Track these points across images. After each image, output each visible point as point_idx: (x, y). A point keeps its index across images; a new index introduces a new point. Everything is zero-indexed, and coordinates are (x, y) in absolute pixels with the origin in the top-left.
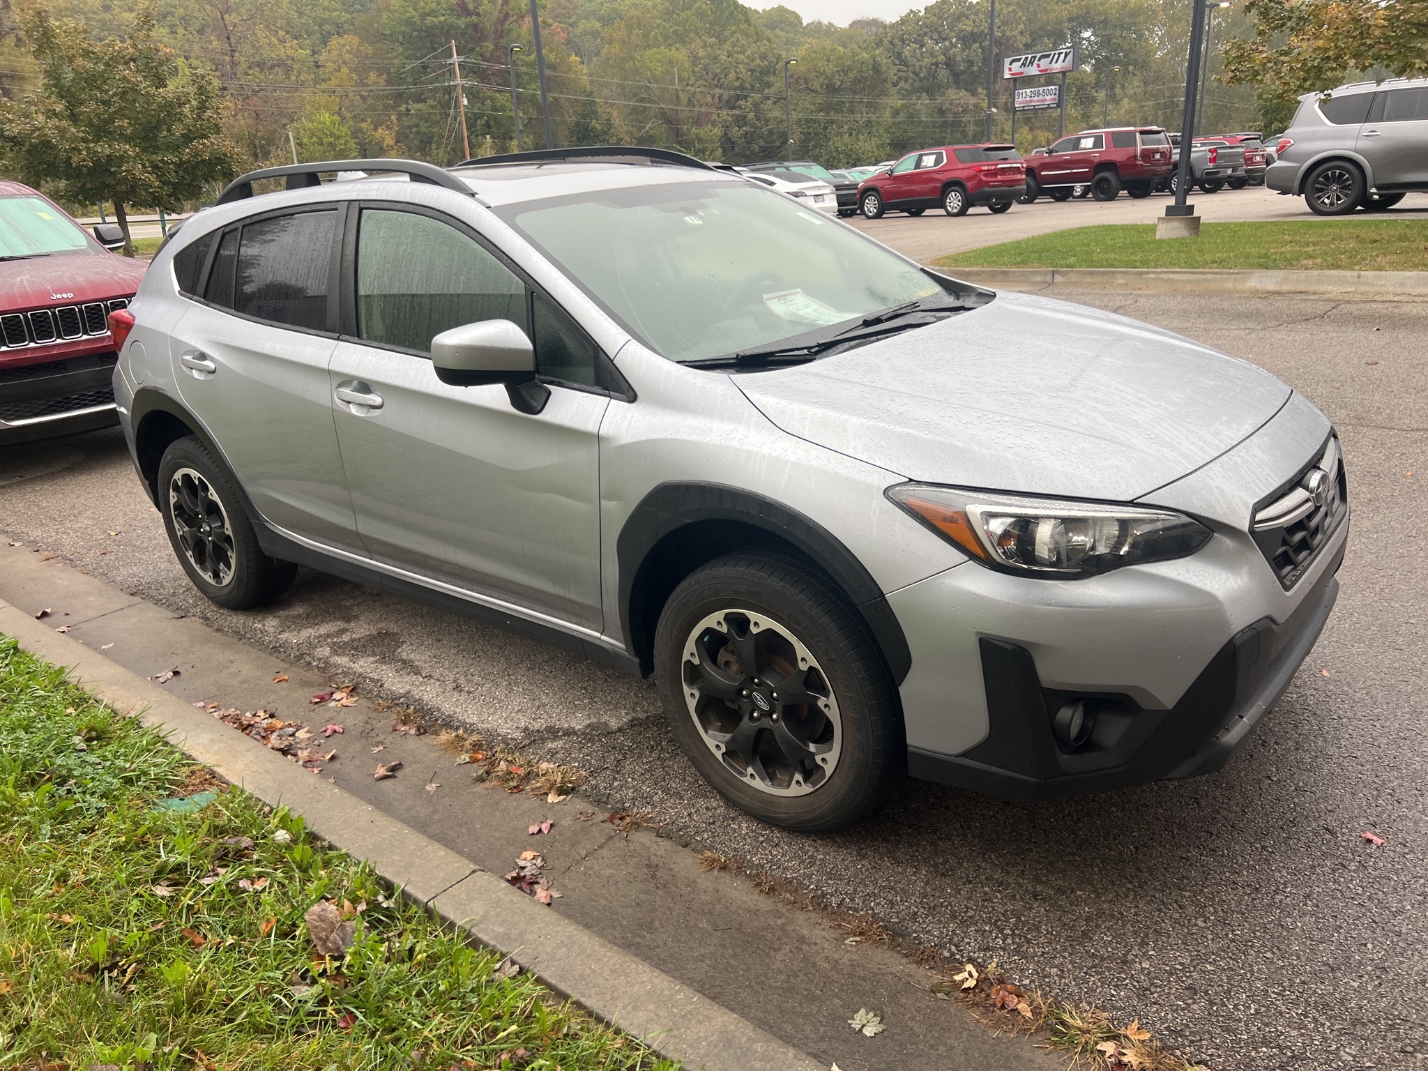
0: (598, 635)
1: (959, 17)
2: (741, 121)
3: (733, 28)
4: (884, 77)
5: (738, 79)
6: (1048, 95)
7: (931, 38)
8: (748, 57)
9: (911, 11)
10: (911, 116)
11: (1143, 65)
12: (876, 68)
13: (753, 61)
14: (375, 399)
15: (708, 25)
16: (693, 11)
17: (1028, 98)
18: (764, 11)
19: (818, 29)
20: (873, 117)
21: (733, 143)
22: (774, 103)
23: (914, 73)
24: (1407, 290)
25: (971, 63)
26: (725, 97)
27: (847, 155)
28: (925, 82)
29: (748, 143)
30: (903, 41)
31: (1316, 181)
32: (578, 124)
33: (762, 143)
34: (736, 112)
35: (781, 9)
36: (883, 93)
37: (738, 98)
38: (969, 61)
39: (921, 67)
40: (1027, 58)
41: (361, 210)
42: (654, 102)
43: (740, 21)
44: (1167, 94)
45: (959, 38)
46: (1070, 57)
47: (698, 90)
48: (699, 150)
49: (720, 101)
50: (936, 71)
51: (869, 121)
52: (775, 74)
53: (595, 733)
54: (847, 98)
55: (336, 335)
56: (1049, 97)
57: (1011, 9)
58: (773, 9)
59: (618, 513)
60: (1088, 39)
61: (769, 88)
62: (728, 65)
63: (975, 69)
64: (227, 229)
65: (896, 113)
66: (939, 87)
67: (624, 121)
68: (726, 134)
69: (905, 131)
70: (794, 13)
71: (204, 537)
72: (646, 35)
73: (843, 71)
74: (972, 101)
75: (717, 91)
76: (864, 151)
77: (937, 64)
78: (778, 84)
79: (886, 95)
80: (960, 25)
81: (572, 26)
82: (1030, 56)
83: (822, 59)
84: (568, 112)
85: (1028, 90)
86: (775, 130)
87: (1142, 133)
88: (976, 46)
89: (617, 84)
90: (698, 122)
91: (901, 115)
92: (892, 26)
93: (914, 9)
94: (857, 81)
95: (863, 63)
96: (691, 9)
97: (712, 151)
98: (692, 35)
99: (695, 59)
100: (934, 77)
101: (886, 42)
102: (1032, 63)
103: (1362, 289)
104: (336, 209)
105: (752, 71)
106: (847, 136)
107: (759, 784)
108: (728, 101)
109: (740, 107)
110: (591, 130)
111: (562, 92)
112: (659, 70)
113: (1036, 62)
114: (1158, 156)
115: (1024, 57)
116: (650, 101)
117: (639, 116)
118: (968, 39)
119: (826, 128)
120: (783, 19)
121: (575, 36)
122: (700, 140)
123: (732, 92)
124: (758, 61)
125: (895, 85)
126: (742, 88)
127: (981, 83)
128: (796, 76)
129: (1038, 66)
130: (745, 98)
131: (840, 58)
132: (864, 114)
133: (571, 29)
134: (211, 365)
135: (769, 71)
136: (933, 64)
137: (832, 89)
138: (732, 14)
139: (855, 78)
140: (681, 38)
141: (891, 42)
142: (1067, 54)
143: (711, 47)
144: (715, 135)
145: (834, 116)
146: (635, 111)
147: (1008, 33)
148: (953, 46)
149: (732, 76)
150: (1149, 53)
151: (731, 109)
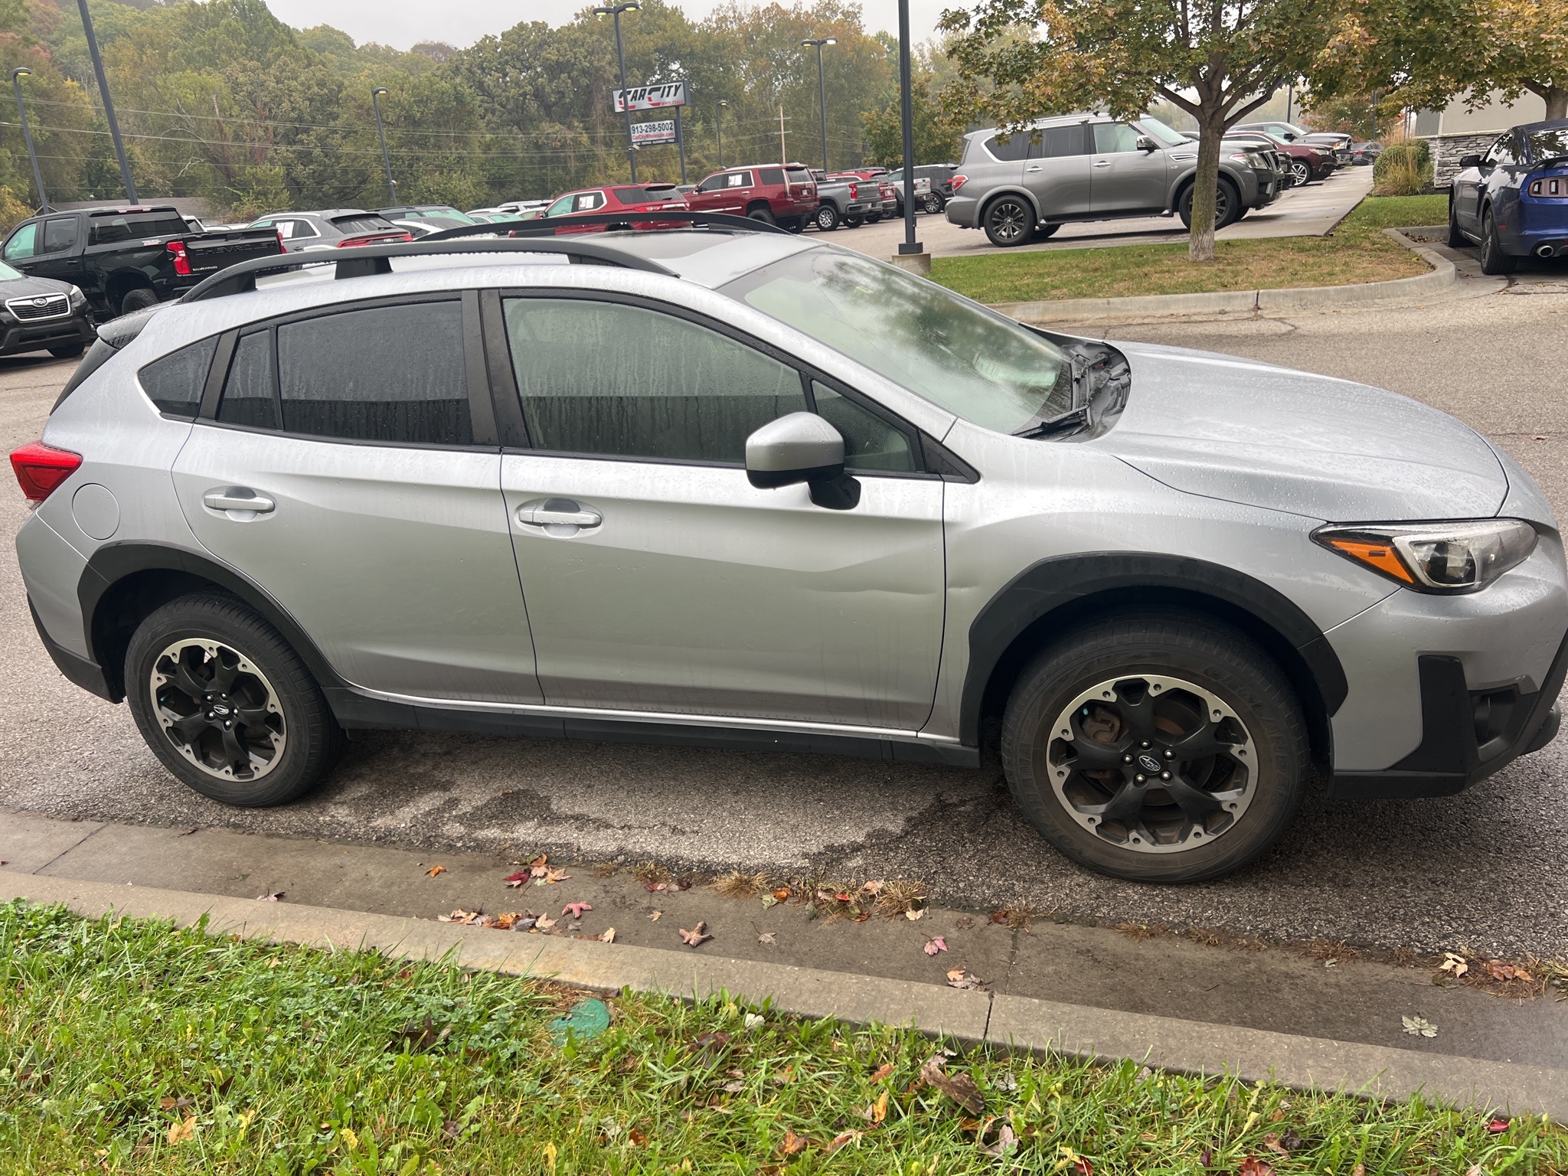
0: (914, 734)
1: (541, 45)
2: (305, 157)
3: (277, 50)
4: (468, 108)
5: (293, 109)
6: (664, 131)
7: (514, 67)
8: (302, 84)
9: (487, 37)
10: (504, 152)
11: (735, 98)
12: (459, 98)
13: (309, 88)
14: (585, 516)
15: (243, 46)
16: (222, 28)
17: (644, 133)
18: (305, 30)
19: (373, 53)
20: (465, 153)
21: (298, 183)
22: (344, 138)
23: (500, 104)
24: (1149, 313)
25: (562, 94)
26: (281, 130)
27: (441, 195)
28: (514, 114)
29: (318, 183)
30: (483, 69)
31: (992, 215)
32: (88, 165)
33: (336, 184)
34: (299, 147)
35: (325, 28)
36: (471, 126)
37: (297, 131)
38: (559, 92)
39: (508, 98)
40: (636, 91)
41: (502, 298)
42: (190, 136)
43: (283, 42)
44: (761, 128)
45: (544, 68)
46: (681, 89)
47: (246, 122)
48: (259, 193)
49: (275, 136)
50: (524, 103)
51: (461, 158)
52: (338, 103)
53: (881, 843)
54: (430, 132)
55: (497, 449)
56: (665, 132)
57: (595, 37)
58: (316, 28)
59: (971, 601)
60: (676, 71)
61: (335, 119)
62: (279, 93)
63: (568, 100)
64: (244, 330)
65: (487, 148)
66: (531, 120)
67: (150, 160)
68: (288, 174)
69: (500, 167)
70: (342, 34)
71: (218, 724)
72: (164, 56)
73: (421, 101)
74: (570, 135)
75: (270, 123)
76: (460, 191)
77: (524, 95)
78: (345, 117)
79: (475, 129)
80: (544, 54)
81: (54, 43)
82: (639, 89)
83: (394, 88)
84: (74, 150)
85: (643, 125)
86: (349, 169)
87: (788, 169)
88: (563, 76)
89: (136, 115)
90: (253, 157)
91: (494, 150)
92: (467, 52)
93: (490, 35)
94: (441, 112)
95: (443, 93)
96: (218, 26)
97: (277, 193)
98: (224, 56)
99: (235, 87)
100: (523, 109)
101: (463, 69)
102: (642, 96)
103: (1113, 314)
104: (459, 299)
105: (311, 100)
106: (437, 174)
107: (1146, 846)
108: (286, 136)
109: (301, 142)
110: (108, 171)
111: (61, 125)
112: (191, 98)
113: (647, 95)
114: (805, 193)
115: (633, 90)
116: (184, 134)
117: (171, 152)
118: (555, 69)
119: (411, 166)
120: (330, 41)
121: (62, 56)
122: (259, 182)
123: (288, 125)
124: (316, 89)
125: (483, 118)
126: (300, 120)
127: (574, 116)
128: (366, 107)
129: (650, 99)
130: (307, 131)
131: (415, 87)
132: (453, 150)
133: (54, 48)
134: (267, 503)
135: (332, 99)
136: (521, 95)
137: (413, 122)
138: (271, 33)
139: (438, 109)
140: (211, 61)
141: (469, 70)
142: (677, 88)
143: (253, 71)
144: (276, 174)
145: (418, 152)
146: (166, 146)
147: (596, 63)
148: (539, 75)
149: (286, 105)
150: (739, 87)
151: (289, 143)
